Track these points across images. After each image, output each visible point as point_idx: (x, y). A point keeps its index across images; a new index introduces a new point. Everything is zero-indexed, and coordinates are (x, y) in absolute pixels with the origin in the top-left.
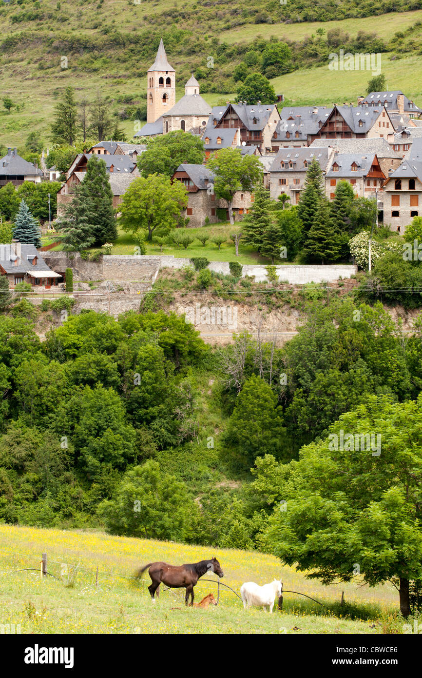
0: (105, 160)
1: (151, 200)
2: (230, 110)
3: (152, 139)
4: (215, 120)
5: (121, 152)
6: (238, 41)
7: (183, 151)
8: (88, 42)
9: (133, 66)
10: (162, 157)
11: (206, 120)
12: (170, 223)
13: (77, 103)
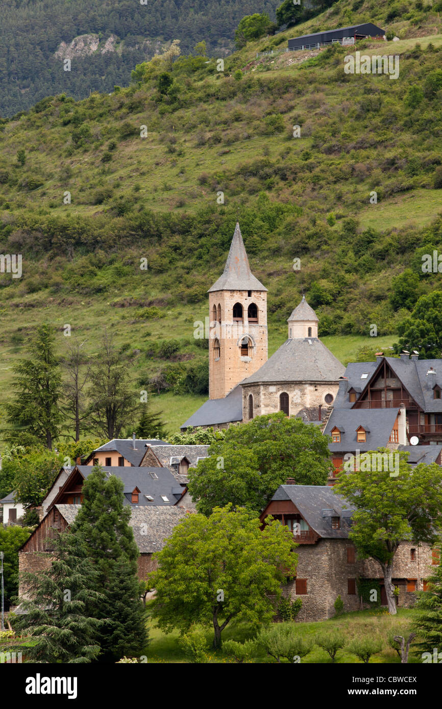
0: (120, 479)
1: (219, 563)
2: (384, 370)
3: (220, 433)
4: (352, 391)
5: (154, 461)
6: (399, 225)
7: (285, 458)
8: (83, 231)
9: (179, 280)
10: (241, 470)
11: (334, 391)
12: (260, 612)
13: (62, 360)
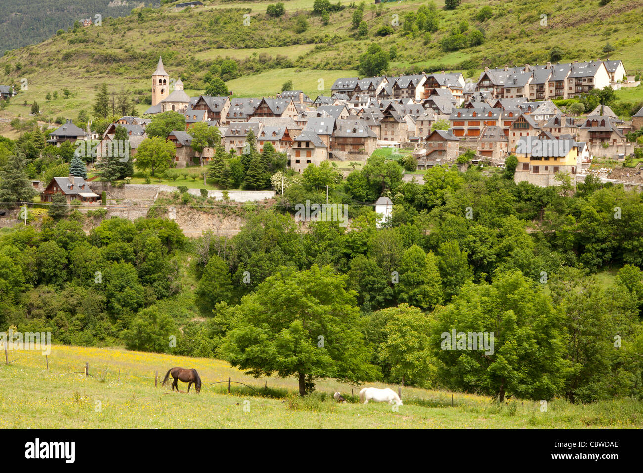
0: (126, 128)
1: (154, 152)
2: (201, 100)
3: (155, 116)
4: (192, 105)
5: (136, 123)
6: (206, 59)
7: (173, 123)
8: (116, 57)
9: (144, 72)
10: (161, 126)
11: (187, 105)
12: (166, 166)
13: (109, 93)
